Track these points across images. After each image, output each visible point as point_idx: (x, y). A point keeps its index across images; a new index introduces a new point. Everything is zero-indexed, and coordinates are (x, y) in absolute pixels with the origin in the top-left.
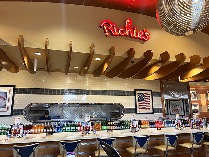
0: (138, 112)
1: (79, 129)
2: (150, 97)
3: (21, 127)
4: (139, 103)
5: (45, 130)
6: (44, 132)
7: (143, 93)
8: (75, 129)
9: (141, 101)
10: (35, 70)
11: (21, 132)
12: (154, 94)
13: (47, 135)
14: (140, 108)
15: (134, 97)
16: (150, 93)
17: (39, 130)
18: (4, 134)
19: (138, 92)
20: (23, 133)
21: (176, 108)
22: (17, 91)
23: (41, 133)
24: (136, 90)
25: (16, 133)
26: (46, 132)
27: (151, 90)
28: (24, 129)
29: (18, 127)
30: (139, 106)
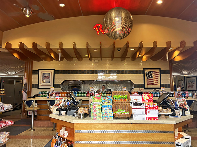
0: (146, 87)
1: (87, 95)
2: (158, 74)
3: (54, 92)
4: (147, 80)
5: (67, 95)
6: (66, 96)
7: (151, 72)
8: (85, 95)
9: (149, 78)
10: (60, 59)
11: (54, 95)
12: (162, 72)
13: (68, 97)
14: (148, 84)
15: (143, 75)
16: (158, 71)
17: (64, 95)
18: (46, 96)
19: (146, 71)
20: (55, 96)
21: (191, 84)
22: (56, 72)
23: (64, 96)
24: (144, 69)
25: (51, 95)
26: (68, 96)
27: (160, 69)
28: (55, 94)
29: (52, 93)
30: (147, 82)
